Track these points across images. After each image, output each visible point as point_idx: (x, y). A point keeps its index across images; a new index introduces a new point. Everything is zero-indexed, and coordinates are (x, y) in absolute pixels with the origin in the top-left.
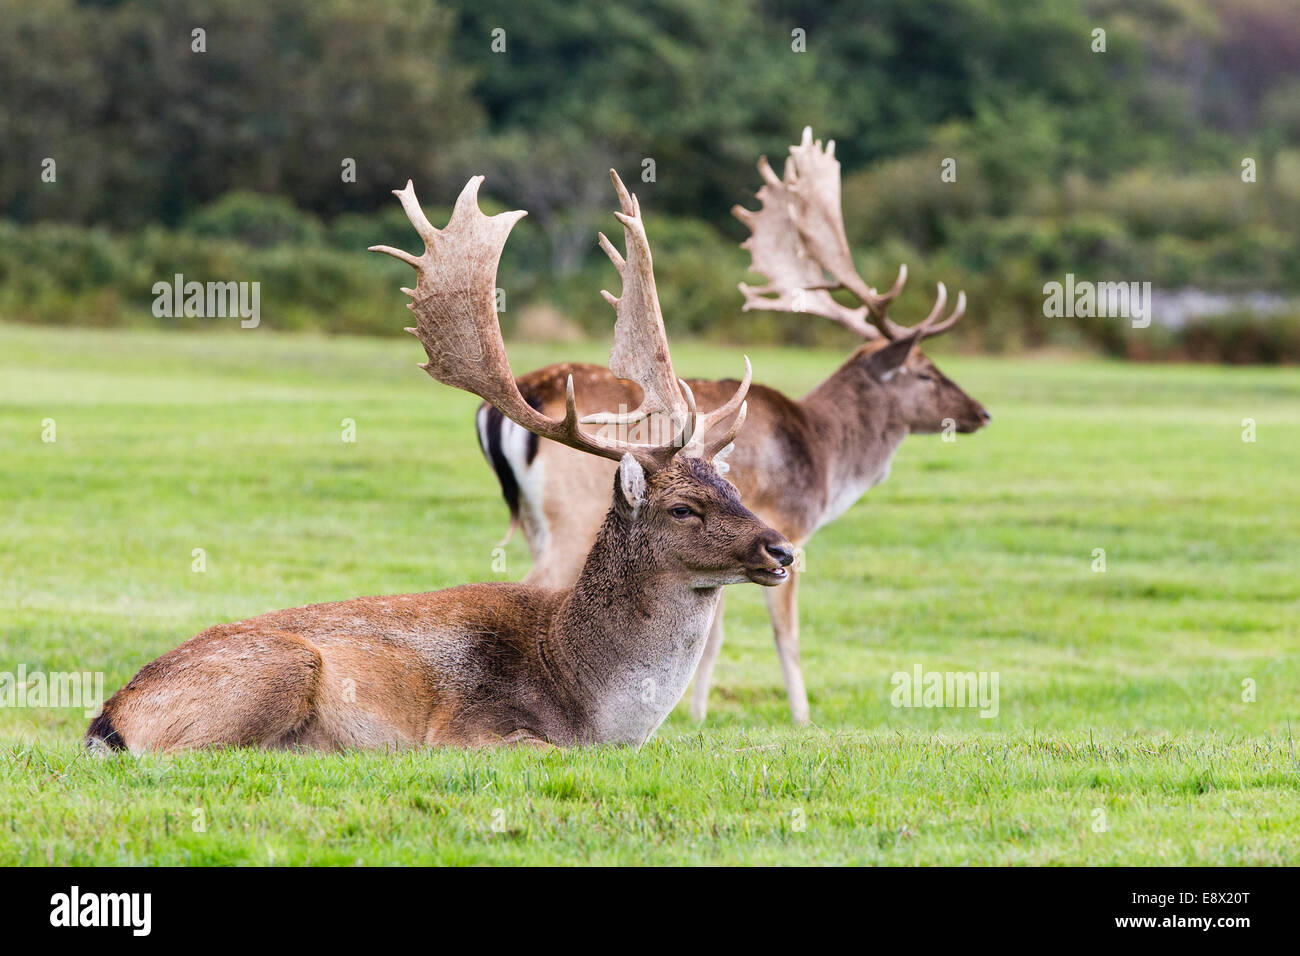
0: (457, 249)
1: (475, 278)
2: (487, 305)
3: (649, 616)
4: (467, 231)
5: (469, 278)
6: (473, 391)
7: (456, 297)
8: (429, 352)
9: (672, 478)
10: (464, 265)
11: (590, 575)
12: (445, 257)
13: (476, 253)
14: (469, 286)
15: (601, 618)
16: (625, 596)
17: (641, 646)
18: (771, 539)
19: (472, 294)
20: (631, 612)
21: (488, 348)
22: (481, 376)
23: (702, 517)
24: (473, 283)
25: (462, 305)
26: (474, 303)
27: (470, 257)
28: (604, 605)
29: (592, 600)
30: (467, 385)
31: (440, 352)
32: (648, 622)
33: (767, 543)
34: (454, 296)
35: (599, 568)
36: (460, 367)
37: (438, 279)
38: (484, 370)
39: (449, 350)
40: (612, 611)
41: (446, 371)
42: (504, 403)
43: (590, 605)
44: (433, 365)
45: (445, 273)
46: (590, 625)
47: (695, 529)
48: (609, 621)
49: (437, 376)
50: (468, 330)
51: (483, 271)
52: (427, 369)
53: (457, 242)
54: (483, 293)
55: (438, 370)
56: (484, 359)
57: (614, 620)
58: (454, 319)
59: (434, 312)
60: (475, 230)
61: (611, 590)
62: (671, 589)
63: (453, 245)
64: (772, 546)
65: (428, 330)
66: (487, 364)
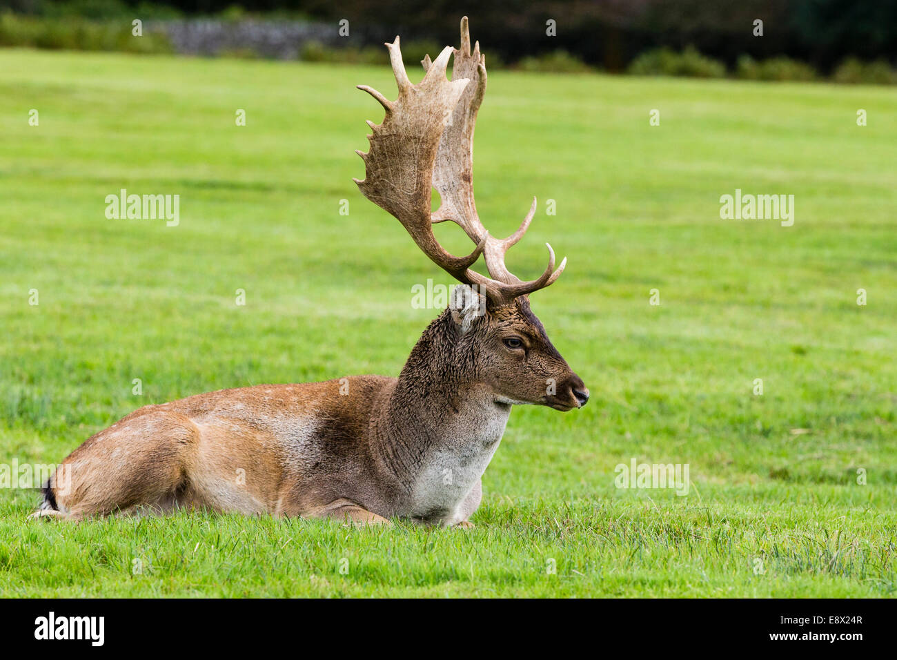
0: (422, 104)
1: (430, 130)
2: (431, 153)
3: (457, 412)
4: (435, 91)
5: (426, 129)
6: (394, 214)
7: (409, 140)
8: (368, 174)
9: (511, 314)
10: (425, 118)
11: (413, 368)
12: (412, 108)
13: (436, 110)
14: (423, 135)
15: (417, 405)
16: (441, 392)
17: (449, 433)
18: (578, 384)
19: (423, 142)
20: (443, 406)
21: (422, 186)
22: (406, 205)
23: (527, 350)
24: (427, 134)
25: (412, 147)
26: (422, 149)
27: (430, 113)
28: (422, 395)
29: (411, 389)
30: (390, 207)
31: (378, 177)
32: (456, 416)
33: (574, 387)
34: (409, 139)
35: (421, 364)
36: (390, 192)
37: (401, 123)
38: (412, 202)
39: (387, 178)
40: (427, 401)
41: (377, 192)
42: (419, 232)
43: (409, 393)
44: (367, 184)
45: (408, 120)
46: (407, 410)
47: (519, 358)
48: (424, 410)
49: (367, 193)
50: (410, 169)
51: (437, 125)
52: (360, 185)
53: (425, 98)
54: (431, 143)
55: (371, 189)
56: (415, 194)
57: (428, 409)
58: (401, 157)
59: (387, 147)
60: (440, 92)
61: (429, 384)
62: (481, 395)
63: (421, 100)
64: (577, 390)
65: (376, 158)
66: (416, 200)
